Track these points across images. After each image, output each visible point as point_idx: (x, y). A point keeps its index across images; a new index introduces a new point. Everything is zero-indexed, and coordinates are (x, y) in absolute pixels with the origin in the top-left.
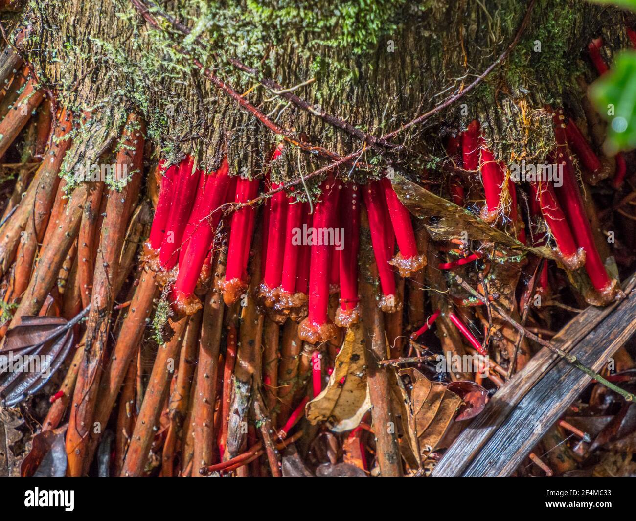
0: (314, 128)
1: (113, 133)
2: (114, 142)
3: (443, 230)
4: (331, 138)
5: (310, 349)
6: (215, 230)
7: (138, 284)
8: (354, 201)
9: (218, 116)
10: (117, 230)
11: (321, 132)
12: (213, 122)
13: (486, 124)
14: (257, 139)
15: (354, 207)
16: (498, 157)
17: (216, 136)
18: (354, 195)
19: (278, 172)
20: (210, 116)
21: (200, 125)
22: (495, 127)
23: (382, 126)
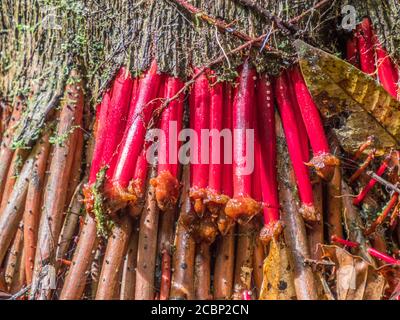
0: (228, 11)
1: (57, 93)
2: (58, 102)
3: (351, 133)
4: (243, 23)
5: (240, 288)
6: (147, 126)
7: (78, 240)
8: (268, 98)
9: (146, 20)
10: (60, 184)
11: (234, 17)
12: (142, 27)
13: (377, 20)
14: (180, 39)
15: (269, 105)
16: (390, 52)
17: (145, 39)
18: (268, 92)
19: (199, 55)
20: (139, 22)
21: (131, 33)
22: (385, 23)
23: (287, 9)
